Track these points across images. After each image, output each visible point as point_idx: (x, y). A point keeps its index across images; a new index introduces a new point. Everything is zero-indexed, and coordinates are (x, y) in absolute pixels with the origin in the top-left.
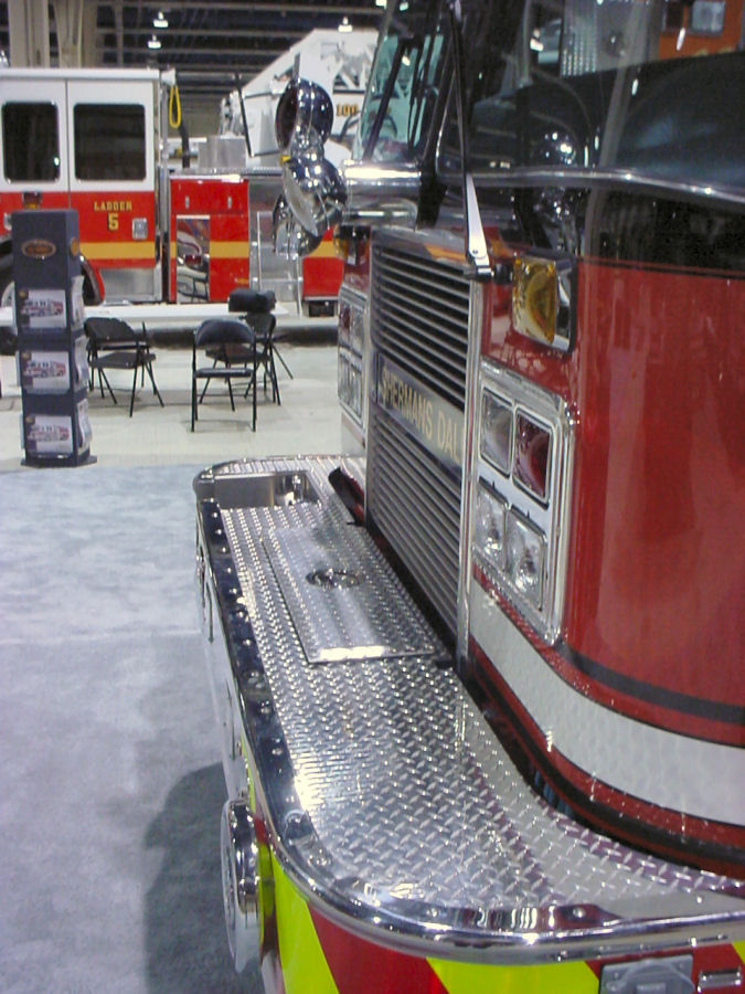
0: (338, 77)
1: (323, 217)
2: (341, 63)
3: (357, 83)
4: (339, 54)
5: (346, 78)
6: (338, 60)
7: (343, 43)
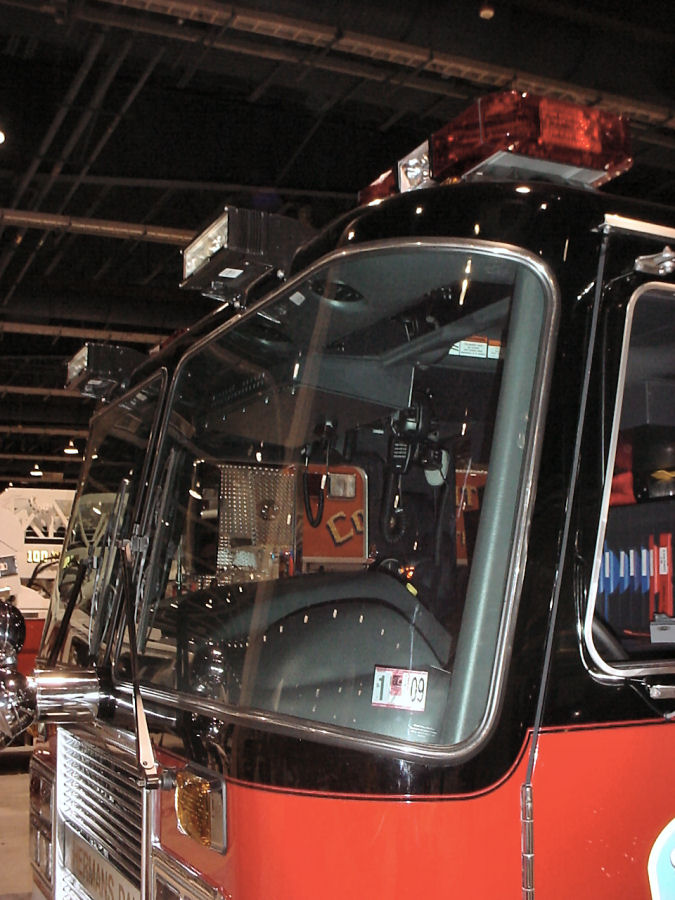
0: (30, 528)
1: (17, 723)
2: (33, 516)
3: (46, 534)
4: (31, 508)
5: (37, 530)
6: (29, 514)
7: (34, 499)
